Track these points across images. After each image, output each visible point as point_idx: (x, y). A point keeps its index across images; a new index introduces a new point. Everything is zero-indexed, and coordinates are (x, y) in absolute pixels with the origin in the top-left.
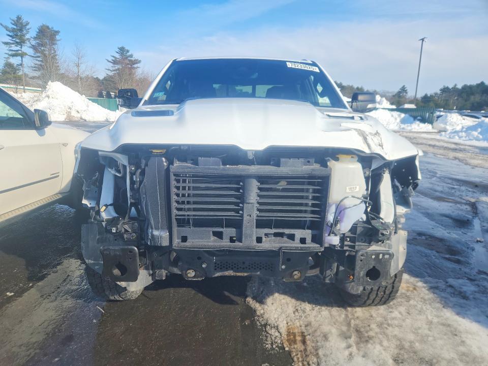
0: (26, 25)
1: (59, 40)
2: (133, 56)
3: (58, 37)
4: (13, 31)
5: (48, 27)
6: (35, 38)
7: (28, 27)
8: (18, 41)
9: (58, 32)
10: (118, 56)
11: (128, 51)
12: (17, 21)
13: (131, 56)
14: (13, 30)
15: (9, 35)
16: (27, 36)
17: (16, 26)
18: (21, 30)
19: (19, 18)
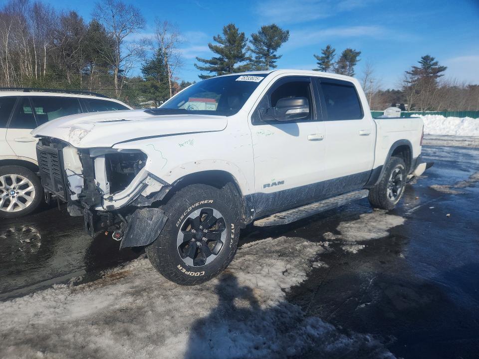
0: (332, 53)
1: (359, 61)
2: (438, 64)
3: (358, 58)
4: (321, 60)
5: (351, 51)
6: (338, 63)
7: (334, 54)
8: (324, 67)
9: (358, 53)
10: (420, 66)
11: (433, 59)
12: (326, 50)
13: (436, 64)
14: (323, 58)
15: (318, 63)
16: (332, 62)
17: (325, 54)
18: (328, 58)
19: (328, 47)
